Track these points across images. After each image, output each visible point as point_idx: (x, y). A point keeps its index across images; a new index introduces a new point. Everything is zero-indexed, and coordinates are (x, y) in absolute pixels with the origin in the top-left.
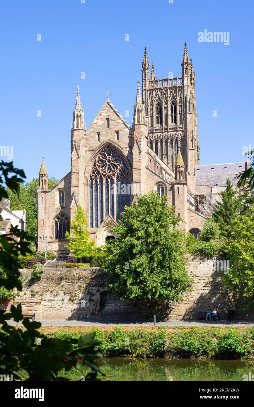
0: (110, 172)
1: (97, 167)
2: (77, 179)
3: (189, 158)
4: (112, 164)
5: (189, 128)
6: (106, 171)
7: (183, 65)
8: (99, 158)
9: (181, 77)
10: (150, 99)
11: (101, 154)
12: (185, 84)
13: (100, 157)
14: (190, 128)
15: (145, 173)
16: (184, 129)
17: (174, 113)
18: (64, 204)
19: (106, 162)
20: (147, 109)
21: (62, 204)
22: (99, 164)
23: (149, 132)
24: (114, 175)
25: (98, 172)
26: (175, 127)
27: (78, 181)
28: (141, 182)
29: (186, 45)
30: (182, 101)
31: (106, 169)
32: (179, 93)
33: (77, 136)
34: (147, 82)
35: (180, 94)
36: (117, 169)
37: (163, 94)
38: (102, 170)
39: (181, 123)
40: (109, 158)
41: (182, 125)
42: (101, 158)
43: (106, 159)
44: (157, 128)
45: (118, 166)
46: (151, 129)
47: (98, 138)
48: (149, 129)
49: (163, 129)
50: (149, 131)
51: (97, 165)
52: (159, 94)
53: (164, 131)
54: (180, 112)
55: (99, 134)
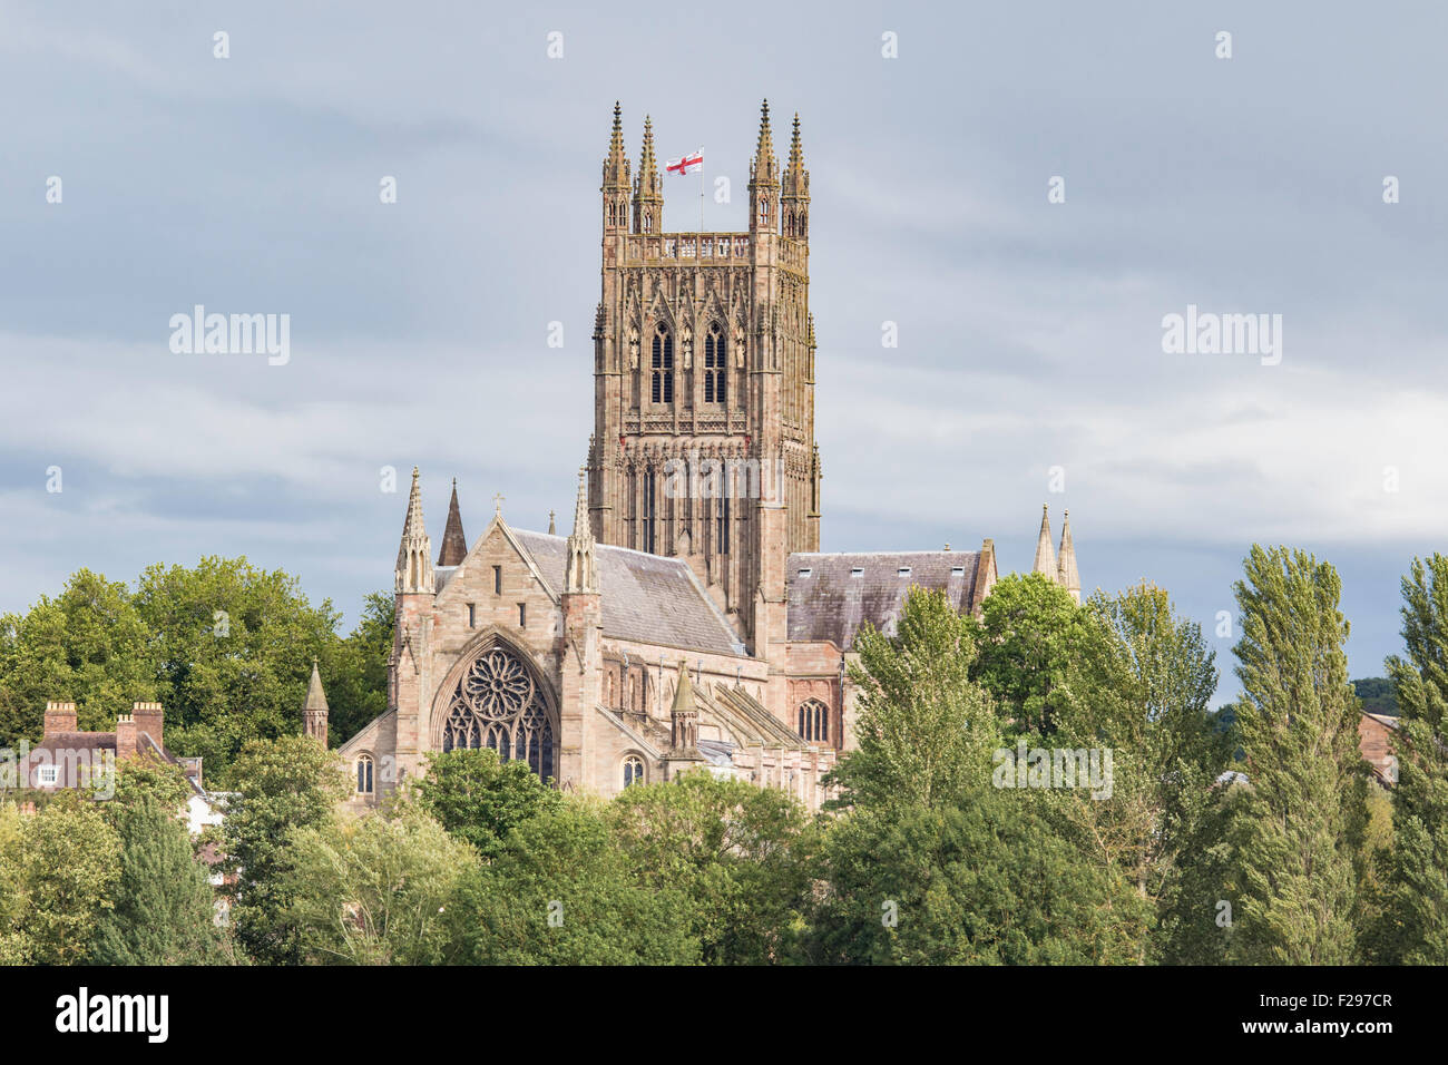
0: (499, 715)
1: (467, 698)
2: (412, 734)
3: (768, 540)
4: (505, 691)
5: (770, 426)
6: (491, 711)
7: (752, 188)
8: (471, 673)
9: (745, 230)
10: (631, 306)
11: (478, 663)
12: (758, 262)
13: (475, 672)
14: (774, 428)
15: (593, 726)
16: (752, 429)
17: (716, 365)
18: (374, 793)
19: (489, 684)
20: (618, 344)
21: (368, 794)
22: (469, 690)
23: (625, 432)
24: (511, 722)
25: (468, 712)
26: (718, 419)
27: (416, 739)
28: (584, 751)
29: (765, 111)
30: (746, 324)
31: (490, 706)
32: (738, 293)
33: (412, 613)
34: (621, 239)
35: (741, 298)
36: (519, 706)
37: (678, 294)
38: (478, 706)
39: (743, 407)
40: (499, 675)
41: (746, 414)
42: (477, 674)
43: (492, 677)
44: (655, 419)
45: (523, 698)
46: (630, 420)
47: (469, 618)
48: (625, 420)
49: (676, 422)
50: (624, 427)
51: (464, 693)
52: (664, 291)
53: (678, 432)
54: (741, 366)
55: (471, 606)
